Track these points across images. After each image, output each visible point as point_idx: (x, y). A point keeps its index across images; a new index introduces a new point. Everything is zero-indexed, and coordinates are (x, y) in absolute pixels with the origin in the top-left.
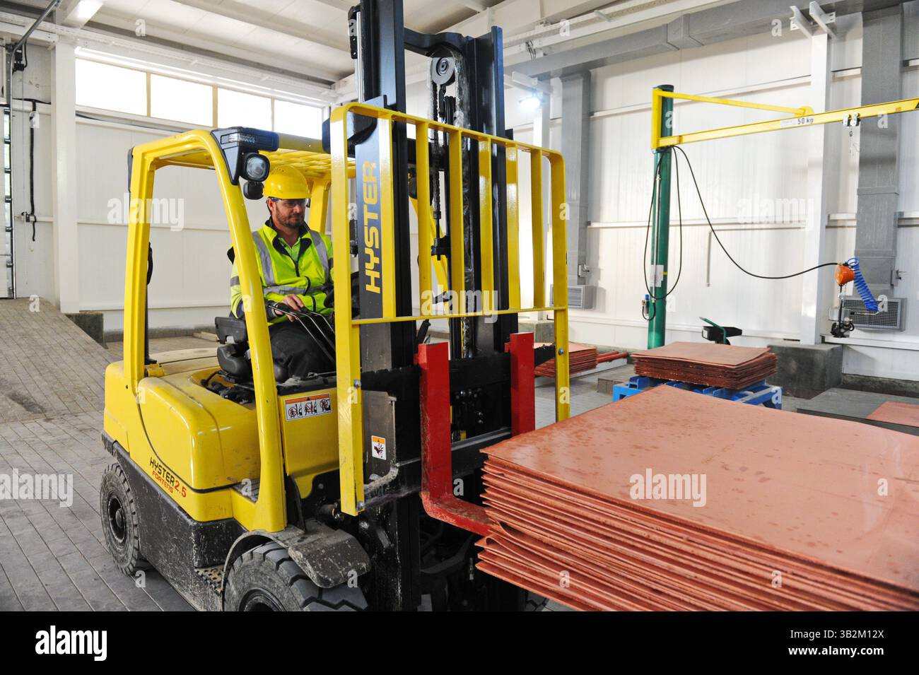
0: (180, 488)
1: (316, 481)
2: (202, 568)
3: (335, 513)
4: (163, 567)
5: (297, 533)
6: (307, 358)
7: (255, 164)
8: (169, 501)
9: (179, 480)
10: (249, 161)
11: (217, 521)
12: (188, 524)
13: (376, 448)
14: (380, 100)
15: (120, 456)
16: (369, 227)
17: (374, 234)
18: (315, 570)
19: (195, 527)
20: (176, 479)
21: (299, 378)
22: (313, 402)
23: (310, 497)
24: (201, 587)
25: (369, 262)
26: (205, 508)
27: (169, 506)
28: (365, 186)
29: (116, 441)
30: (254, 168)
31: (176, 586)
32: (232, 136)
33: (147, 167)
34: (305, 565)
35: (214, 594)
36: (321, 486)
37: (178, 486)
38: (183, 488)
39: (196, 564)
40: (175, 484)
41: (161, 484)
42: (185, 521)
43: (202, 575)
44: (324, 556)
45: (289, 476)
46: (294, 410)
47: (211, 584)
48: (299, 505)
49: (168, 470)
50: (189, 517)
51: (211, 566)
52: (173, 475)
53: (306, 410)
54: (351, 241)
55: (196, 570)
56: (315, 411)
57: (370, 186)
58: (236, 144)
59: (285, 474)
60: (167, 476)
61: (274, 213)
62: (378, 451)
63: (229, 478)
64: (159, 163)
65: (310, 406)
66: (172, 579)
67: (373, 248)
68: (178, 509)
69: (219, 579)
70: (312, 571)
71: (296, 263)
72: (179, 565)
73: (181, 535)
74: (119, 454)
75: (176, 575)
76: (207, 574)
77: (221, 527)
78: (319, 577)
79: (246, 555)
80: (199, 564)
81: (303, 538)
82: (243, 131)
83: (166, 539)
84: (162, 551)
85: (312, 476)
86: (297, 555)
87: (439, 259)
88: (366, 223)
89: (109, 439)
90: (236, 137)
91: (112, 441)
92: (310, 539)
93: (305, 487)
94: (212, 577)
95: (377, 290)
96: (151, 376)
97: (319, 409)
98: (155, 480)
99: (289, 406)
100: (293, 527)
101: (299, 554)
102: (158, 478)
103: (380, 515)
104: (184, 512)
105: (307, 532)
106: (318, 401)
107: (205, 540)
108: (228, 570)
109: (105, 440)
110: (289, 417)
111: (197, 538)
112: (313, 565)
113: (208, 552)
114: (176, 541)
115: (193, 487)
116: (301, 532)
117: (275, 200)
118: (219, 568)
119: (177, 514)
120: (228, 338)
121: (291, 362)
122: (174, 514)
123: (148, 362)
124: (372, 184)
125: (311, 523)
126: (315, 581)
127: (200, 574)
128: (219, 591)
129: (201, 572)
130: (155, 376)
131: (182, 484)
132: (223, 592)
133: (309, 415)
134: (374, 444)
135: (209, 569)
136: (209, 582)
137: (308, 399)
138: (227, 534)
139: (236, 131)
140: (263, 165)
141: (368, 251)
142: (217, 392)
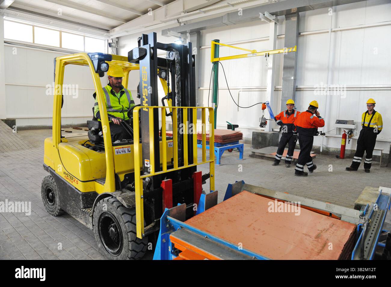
0: (76, 181)
1: (125, 176)
2: (84, 209)
3: (132, 186)
4: (69, 210)
5: (119, 193)
6: (122, 134)
7: (104, 66)
8: (71, 186)
9: (75, 178)
10: (102, 65)
11: (90, 192)
12: (79, 193)
13: (146, 163)
14: (148, 46)
15: (51, 172)
16: (144, 89)
17: (146, 91)
18: (126, 203)
19: (82, 194)
20: (74, 178)
21: (119, 141)
22: (125, 149)
23: (123, 181)
24: (84, 215)
25: (144, 100)
26: (85, 187)
27: (71, 188)
28: (143, 75)
29: (49, 167)
30: (103, 67)
31: (74, 217)
32: (95, 56)
33: (62, 65)
34: (122, 201)
35: (89, 217)
36: (127, 178)
37: (75, 180)
38: (77, 181)
39: (82, 207)
40: (74, 180)
41: (68, 181)
42: (78, 192)
43: (84, 211)
44: (129, 199)
45: (116, 174)
46: (118, 151)
47: (88, 213)
48: (120, 183)
49: (71, 175)
50: (79, 191)
51: (87, 208)
52: (73, 177)
53: (122, 151)
54: (138, 93)
55: (82, 209)
56: (125, 152)
57: (144, 75)
58: (97, 59)
59: (115, 173)
60: (71, 177)
61: (111, 82)
62: (147, 164)
63: (94, 177)
64: (66, 63)
65: (123, 150)
66: (73, 214)
67: (146, 96)
68: (75, 189)
69: (90, 212)
70: (125, 203)
71: (119, 99)
72: (75, 208)
73: (76, 198)
74: (50, 171)
75: (74, 212)
76: (86, 210)
77: (91, 194)
78: (127, 205)
79: (101, 201)
80: (83, 207)
81: (121, 194)
82: (100, 54)
83: (70, 200)
84: (69, 205)
85: (124, 174)
86: (119, 198)
87: (169, 100)
88: (143, 87)
89: (46, 166)
90: (97, 56)
91: (48, 167)
92: (124, 194)
93: (122, 178)
94: (88, 211)
95: (147, 110)
96: (63, 142)
97: (126, 151)
98: (66, 179)
99: (116, 150)
100: (118, 191)
101: (121, 198)
102: (67, 178)
103: (147, 186)
104: (77, 189)
105: (123, 192)
106: (126, 149)
107: (85, 199)
108: (94, 207)
109: (44, 166)
110: (116, 154)
111: (83, 198)
112: (125, 201)
113: (86, 203)
114: (74, 200)
115: (81, 180)
116: (121, 192)
117: (112, 77)
118: (90, 209)
119: (75, 190)
120: (92, 128)
121: (116, 136)
122: (73, 191)
123: (62, 137)
124: (145, 74)
125: (124, 190)
126: (126, 206)
127: (83, 210)
128: (91, 215)
129: (84, 210)
130: (64, 142)
131: (76, 180)
132: (92, 216)
133: (123, 153)
134: (146, 162)
135: (87, 209)
136: (87, 213)
137: (123, 148)
138: (93, 197)
139: (97, 54)
140: (106, 66)
141: (144, 97)
142: (88, 147)
